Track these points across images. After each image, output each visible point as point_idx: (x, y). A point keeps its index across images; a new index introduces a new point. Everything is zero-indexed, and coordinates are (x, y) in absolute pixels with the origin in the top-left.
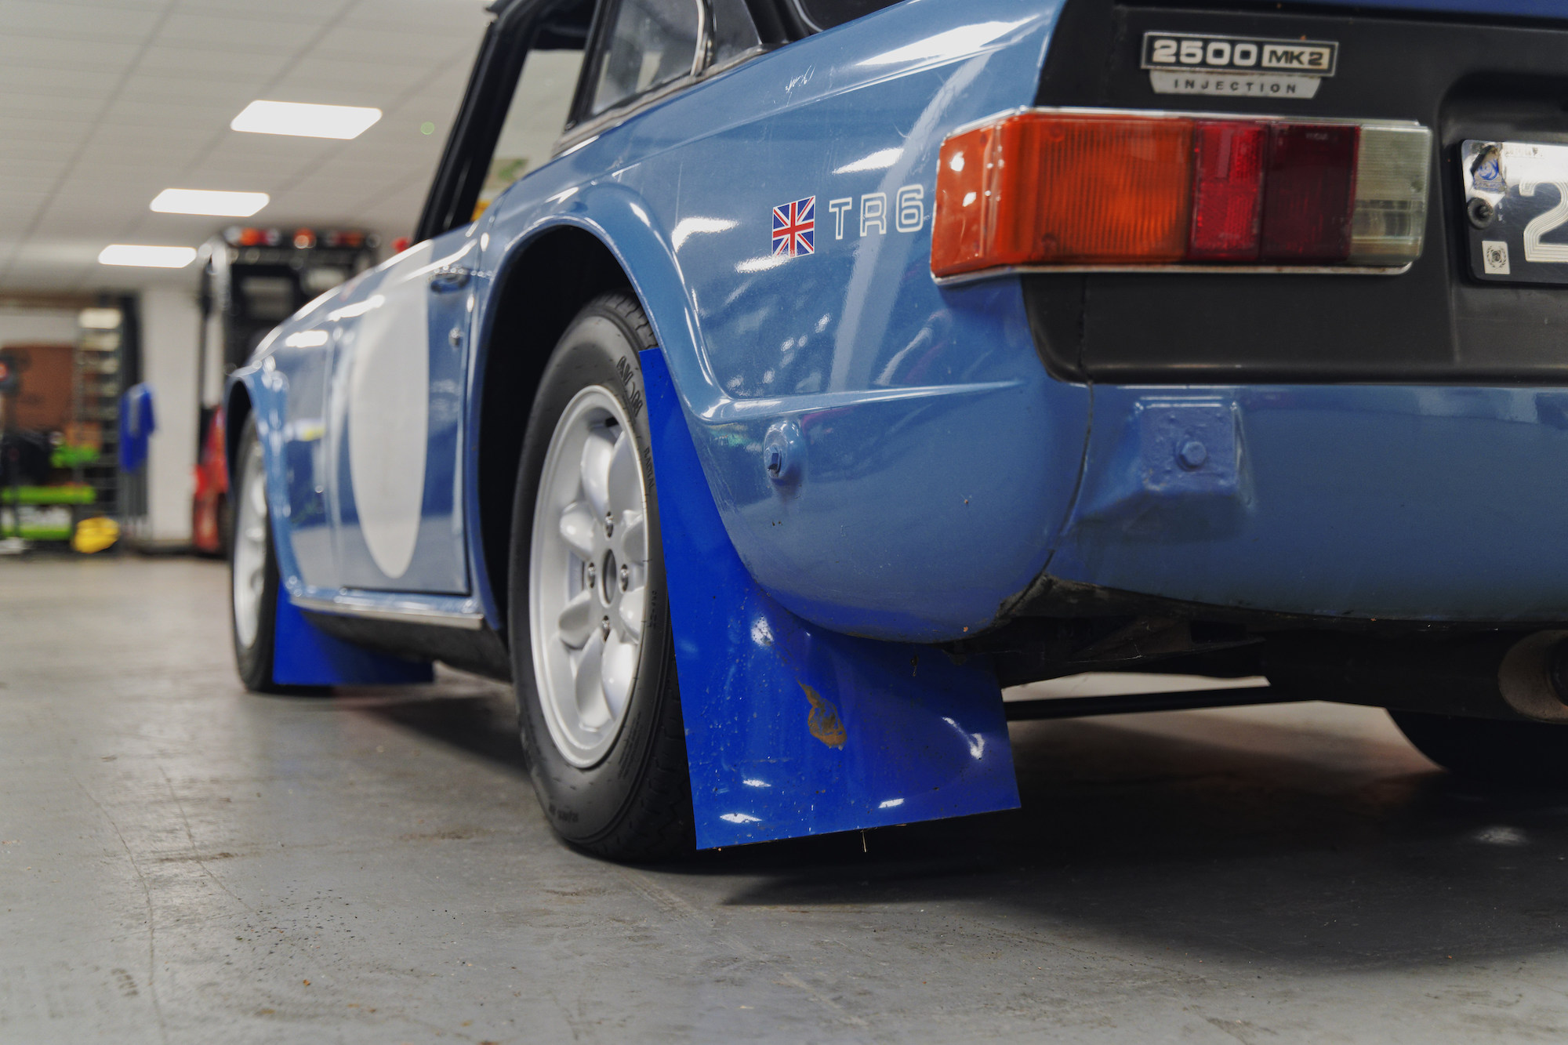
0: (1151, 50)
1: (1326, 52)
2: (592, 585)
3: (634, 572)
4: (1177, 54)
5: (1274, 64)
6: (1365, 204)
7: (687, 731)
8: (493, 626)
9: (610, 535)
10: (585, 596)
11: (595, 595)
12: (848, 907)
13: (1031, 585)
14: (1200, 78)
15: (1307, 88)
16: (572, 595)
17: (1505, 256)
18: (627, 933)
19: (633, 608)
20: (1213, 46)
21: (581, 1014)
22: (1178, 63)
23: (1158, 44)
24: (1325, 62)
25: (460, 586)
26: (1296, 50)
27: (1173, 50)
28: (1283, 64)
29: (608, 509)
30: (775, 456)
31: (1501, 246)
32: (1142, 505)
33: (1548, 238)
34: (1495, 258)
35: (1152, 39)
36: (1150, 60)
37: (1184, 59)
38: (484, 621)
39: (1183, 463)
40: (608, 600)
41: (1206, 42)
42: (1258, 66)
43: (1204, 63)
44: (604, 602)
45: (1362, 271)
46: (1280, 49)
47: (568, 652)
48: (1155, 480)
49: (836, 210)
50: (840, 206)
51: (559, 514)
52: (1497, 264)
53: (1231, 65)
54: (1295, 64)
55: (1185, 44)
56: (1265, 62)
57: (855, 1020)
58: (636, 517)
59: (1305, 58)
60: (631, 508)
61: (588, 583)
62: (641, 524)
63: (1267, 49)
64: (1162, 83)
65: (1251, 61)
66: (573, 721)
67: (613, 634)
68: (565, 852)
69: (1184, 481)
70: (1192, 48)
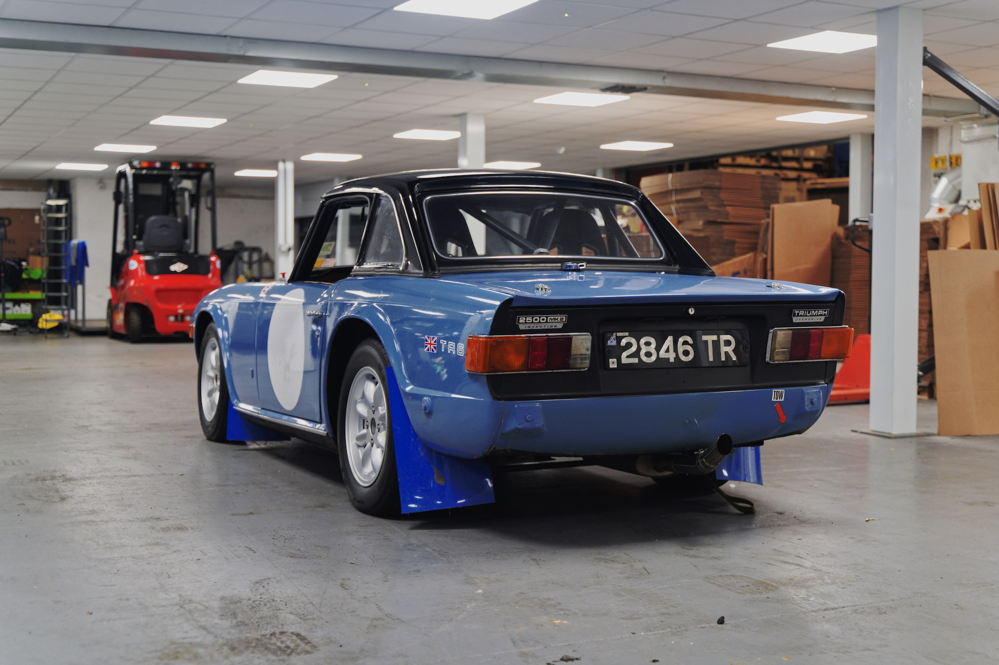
0: (519, 320)
1: (564, 317)
2: (367, 428)
3: (382, 427)
4: (526, 320)
5: (551, 321)
6: (575, 355)
7: (399, 480)
8: (331, 435)
9: (374, 413)
10: (365, 431)
11: (368, 431)
12: (445, 530)
13: (490, 448)
14: (531, 325)
15: (560, 326)
16: (359, 431)
17: (616, 363)
18: (383, 537)
19: (382, 438)
20: (534, 318)
21: (374, 557)
22: (526, 323)
23: (520, 318)
24: (564, 320)
25: (318, 419)
26: (557, 317)
27: (525, 319)
28: (553, 321)
29: (373, 405)
30: (425, 407)
31: (615, 360)
32: (516, 431)
33: (628, 357)
34: (613, 363)
35: (519, 318)
36: (518, 322)
37: (527, 322)
38: (327, 433)
39: (527, 421)
40: (373, 434)
41: (533, 318)
42: (547, 322)
43: (532, 322)
44: (371, 435)
45: (574, 370)
46: (552, 318)
47: (358, 448)
48: (519, 425)
49: (442, 343)
50: (443, 342)
51: (356, 403)
52: (613, 365)
53: (539, 322)
54: (556, 321)
55: (527, 318)
56: (548, 321)
57: (443, 559)
58: (383, 410)
59: (559, 319)
60: (381, 406)
61: (366, 427)
62: (385, 413)
63: (549, 318)
64: (522, 327)
65: (545, 321)
66: (361, 471)
67: (374, 445)
68: (359, 513)
69: (528, 425)
70: (529, 319)
